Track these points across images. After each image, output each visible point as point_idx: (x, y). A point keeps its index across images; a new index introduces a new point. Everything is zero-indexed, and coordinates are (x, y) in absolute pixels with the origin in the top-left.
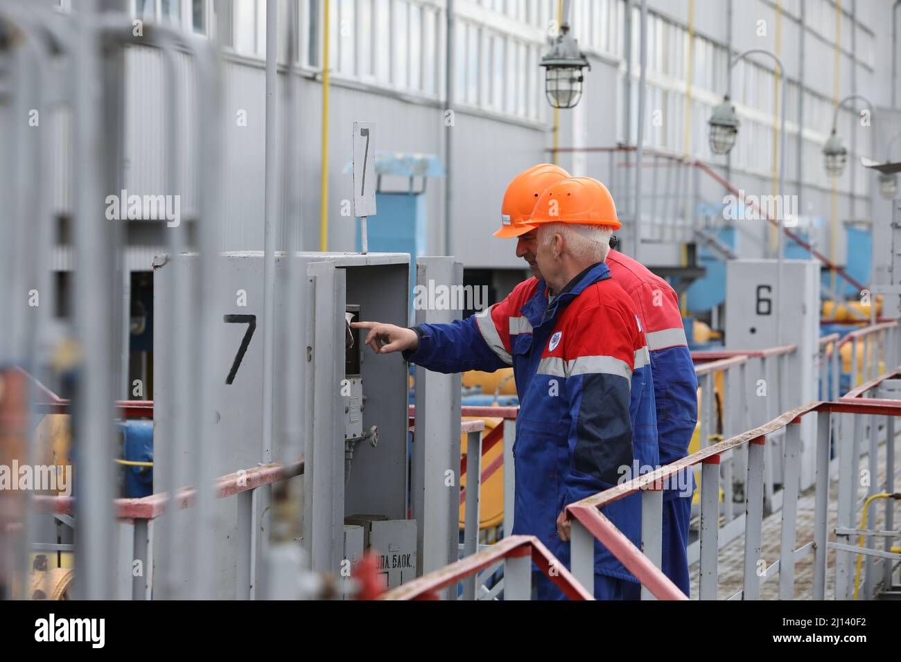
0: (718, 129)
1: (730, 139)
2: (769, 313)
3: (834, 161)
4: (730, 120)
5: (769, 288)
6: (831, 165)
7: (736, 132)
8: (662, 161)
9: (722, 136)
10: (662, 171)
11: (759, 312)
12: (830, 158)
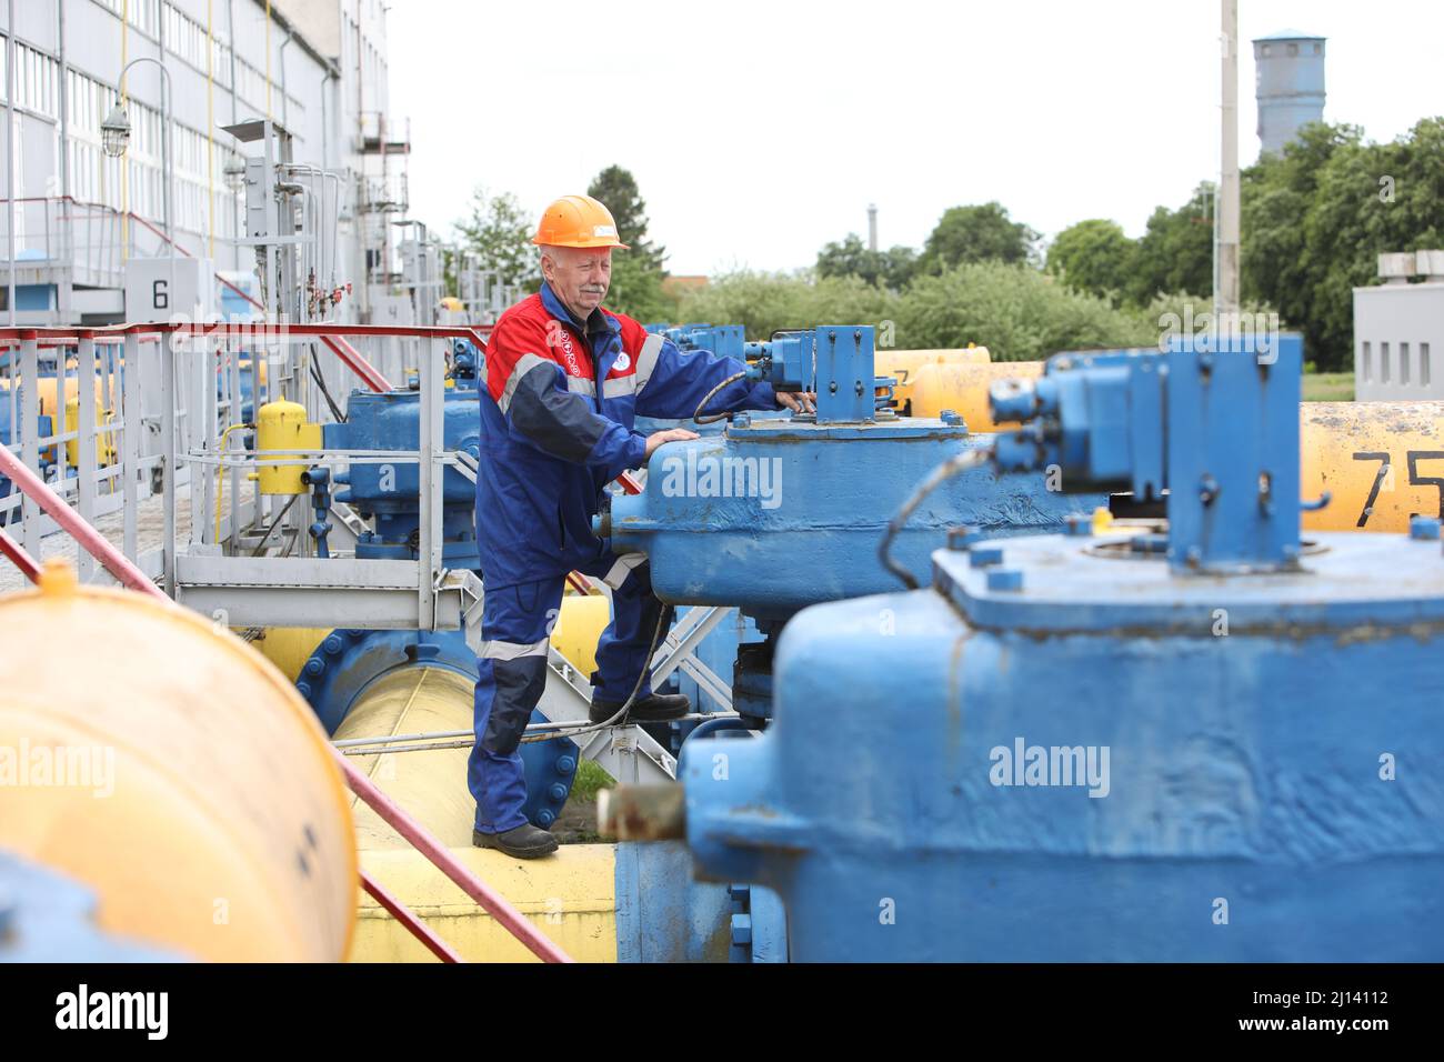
0: (111, 133)
1: (122, 142)
2: (165, 306)
3: (234, 179)
4: (121, 124)
5: (165, 284)
6: (232, 183)
7: (128, 135)
8: (96, 212)
9: (114, 138)
10: (96, 223)
11: (156, 306)
12: (231, 177)
